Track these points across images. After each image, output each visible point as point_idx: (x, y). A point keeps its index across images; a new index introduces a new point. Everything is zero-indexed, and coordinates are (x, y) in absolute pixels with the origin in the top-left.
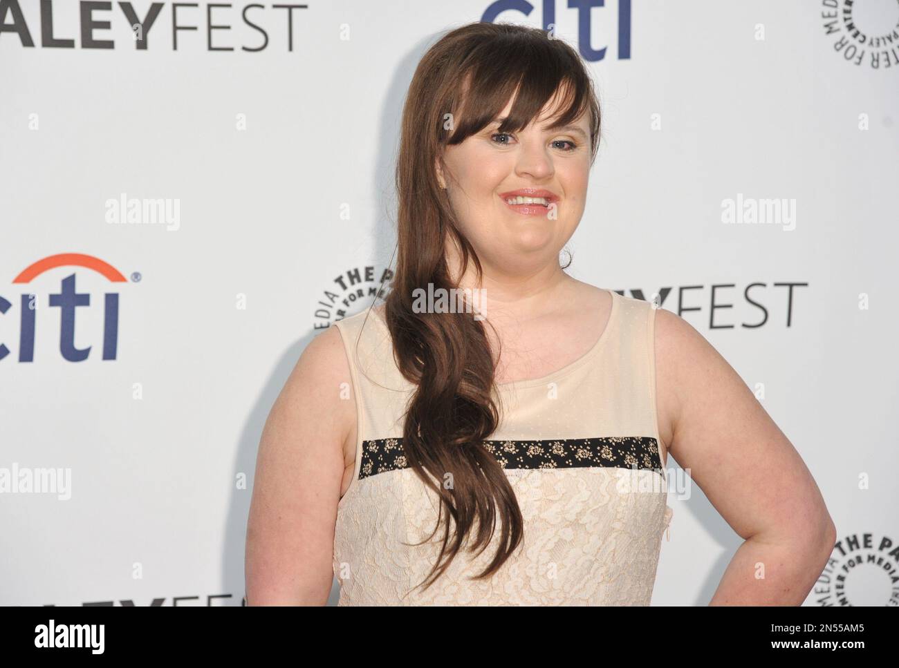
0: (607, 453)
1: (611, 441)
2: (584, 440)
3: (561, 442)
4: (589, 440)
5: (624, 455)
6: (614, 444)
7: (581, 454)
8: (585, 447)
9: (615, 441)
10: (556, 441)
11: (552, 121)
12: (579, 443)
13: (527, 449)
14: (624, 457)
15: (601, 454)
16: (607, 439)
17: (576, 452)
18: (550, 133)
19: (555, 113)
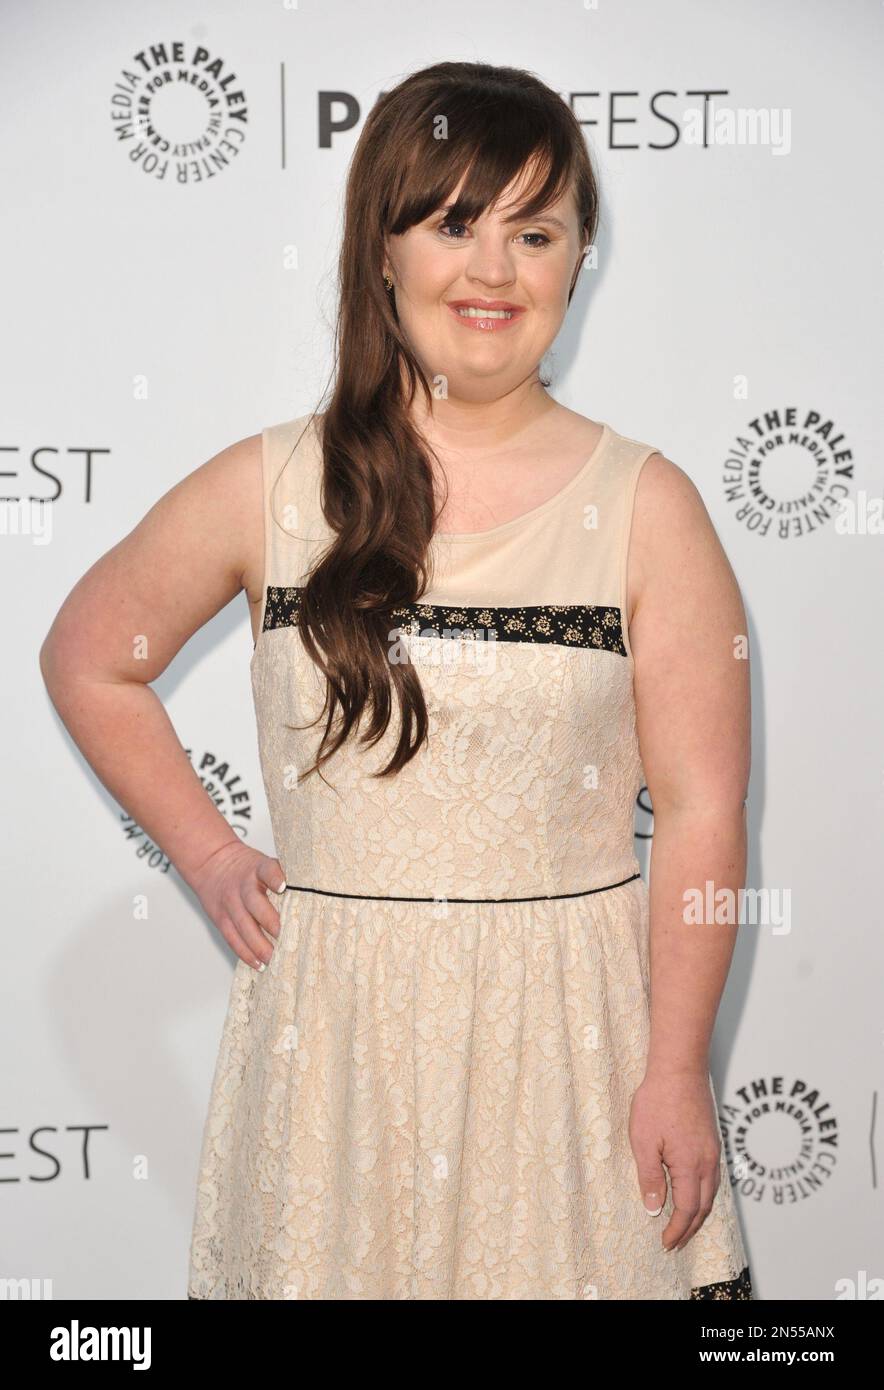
0: (543, 626)
1: (551, 610)
2: (519, 609)
3: (491, 610)
4: (525, 609)
5: (565, 629)
6: (554, 614)
7: (513, 625)
8: (518, 618)
9: (556, 610)
10: (486, 609)
11: (514, 210)
12: (512, 612)
13: (448, 616)
14: (564, 631)
15: (537, 626)
16: (546, 608)
17: (506, 622)
18: (512, 225)
19: (518, 200)
